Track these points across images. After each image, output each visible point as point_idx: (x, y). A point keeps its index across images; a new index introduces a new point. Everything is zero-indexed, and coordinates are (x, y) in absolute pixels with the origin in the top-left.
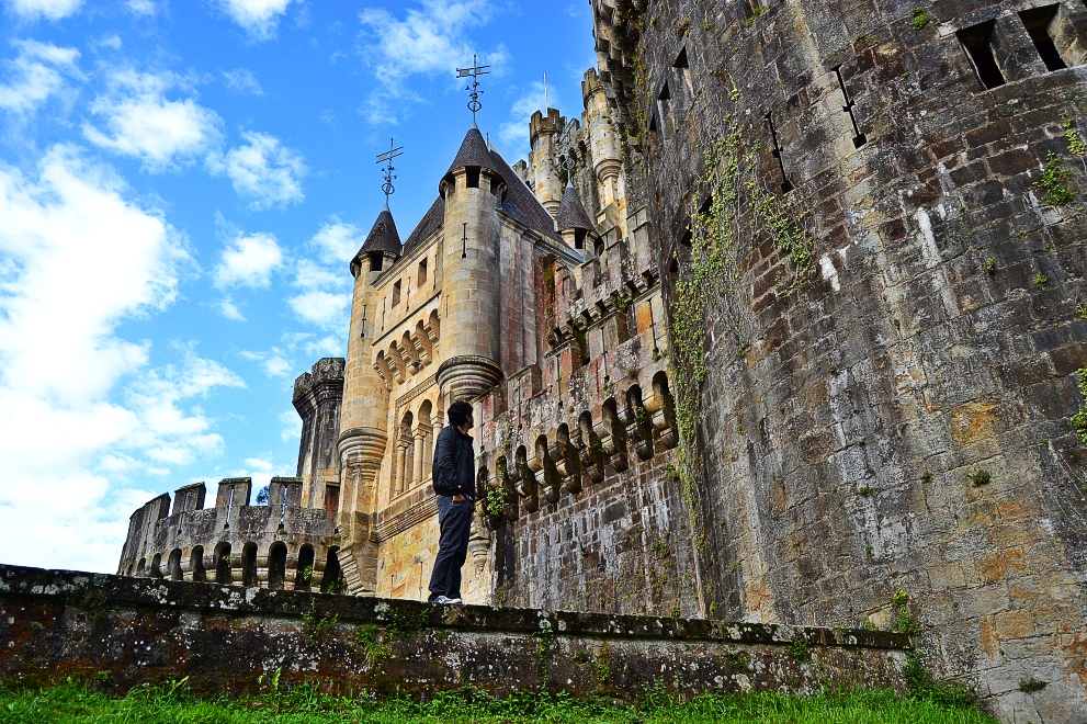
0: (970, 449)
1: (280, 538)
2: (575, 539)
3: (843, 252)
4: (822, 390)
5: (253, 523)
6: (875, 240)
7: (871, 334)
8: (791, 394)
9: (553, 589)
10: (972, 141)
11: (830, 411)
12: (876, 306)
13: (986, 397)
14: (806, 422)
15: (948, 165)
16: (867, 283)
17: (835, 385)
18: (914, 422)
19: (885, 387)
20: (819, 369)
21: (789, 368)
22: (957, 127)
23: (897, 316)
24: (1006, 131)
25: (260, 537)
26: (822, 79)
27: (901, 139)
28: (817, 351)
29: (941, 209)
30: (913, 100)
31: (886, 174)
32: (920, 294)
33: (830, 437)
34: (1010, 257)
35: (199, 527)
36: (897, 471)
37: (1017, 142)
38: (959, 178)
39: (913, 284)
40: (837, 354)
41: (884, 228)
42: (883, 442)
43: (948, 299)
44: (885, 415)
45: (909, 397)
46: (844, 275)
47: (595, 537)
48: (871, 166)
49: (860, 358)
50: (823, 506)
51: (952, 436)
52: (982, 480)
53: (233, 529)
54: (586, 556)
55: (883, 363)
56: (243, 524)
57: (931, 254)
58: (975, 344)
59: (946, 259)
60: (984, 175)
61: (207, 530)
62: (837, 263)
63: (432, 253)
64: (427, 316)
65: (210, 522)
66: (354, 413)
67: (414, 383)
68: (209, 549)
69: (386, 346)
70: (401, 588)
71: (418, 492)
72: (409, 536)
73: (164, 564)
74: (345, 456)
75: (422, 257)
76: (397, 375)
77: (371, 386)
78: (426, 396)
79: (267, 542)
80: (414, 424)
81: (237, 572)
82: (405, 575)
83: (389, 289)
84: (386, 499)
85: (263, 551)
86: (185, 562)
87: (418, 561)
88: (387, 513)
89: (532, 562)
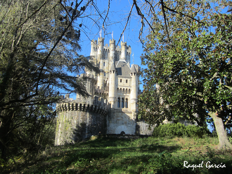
63: (129, 80)
64: (128, 88)
65: (100, 103)
66: (115, 94)
67: (121, 94)
68: (101, 107)
69: (119, 88)
70: (119, 120)
71: (124, 109)
72: (120, 114)
73: (94, 107)
74: (113, 100)
75: (127, 79)
76: (119, 92)
77: (116, 92)
78: (123, 97)
79: (105, 108)
80: (121, 100)
81: (102, 111)
82: (120, 118)
83: (119, 79)
84: (116, 108)
85: (105, 110)
86: (98, 108)
87: (122, 117)
88: (117, 109)
89: (142, 124)
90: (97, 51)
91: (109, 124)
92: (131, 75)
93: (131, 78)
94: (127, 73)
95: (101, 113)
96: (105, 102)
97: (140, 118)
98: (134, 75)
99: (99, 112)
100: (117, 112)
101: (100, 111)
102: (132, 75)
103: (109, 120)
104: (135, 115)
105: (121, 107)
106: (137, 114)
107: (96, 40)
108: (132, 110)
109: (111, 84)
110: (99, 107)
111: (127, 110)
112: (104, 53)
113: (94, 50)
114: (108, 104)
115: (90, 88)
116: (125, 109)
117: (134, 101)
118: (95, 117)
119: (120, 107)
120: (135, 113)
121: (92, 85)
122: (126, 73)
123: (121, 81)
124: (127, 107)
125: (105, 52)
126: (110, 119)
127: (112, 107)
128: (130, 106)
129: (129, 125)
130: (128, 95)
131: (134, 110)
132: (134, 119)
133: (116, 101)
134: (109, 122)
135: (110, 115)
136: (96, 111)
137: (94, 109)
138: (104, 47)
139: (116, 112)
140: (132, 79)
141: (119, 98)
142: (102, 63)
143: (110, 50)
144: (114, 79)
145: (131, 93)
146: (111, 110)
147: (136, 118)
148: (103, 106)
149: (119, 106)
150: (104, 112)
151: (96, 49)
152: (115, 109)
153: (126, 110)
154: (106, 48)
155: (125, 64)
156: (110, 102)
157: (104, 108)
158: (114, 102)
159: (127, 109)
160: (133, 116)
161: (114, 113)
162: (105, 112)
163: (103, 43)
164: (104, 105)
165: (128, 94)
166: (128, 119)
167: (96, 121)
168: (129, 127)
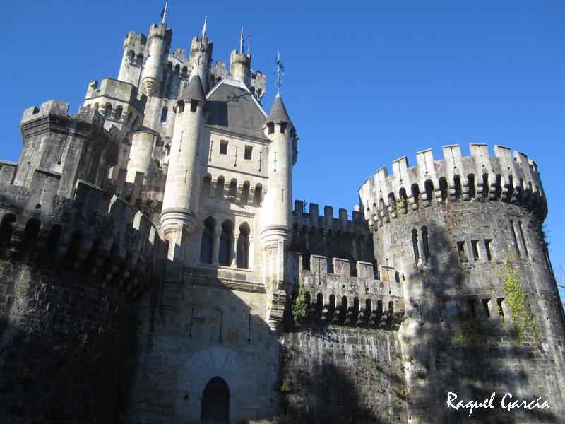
3: (547, 345)
28: (543, 367)
46: (548, 352)
47: (343, 347)
54: (338, 353)
62: (546, 347)
63: (257, 148)
64: (254, 183)
65: (109, 224)
66: (191, 200)
67: (222, 205)
68: (108, 245)
69: (215, 175)
70: (202, 320)
71: (227, 272)
72: (210, 291)
73: (67, 237)
74: (181, 223)
75: (249, 144)
76: (212, 193)
77: (198, 189)
78: (230, 218)
79: (136, 256)
80: (219, 228)
81: (116, 268)
82: (206, 313)
83: (216, 139)
84: (194, 261)
85: (134, 262)
86: (88, 246)
87: (218, 309)
88: (195, 270)
89: (307, 343)
90: (143, 68)
91: (150, 340)
92: (267, 131)
93: (269, 141)
94: (253, 123)
95: (109, 277)
96: (136, 225)
97: (303, 312)
98: (282, 131)
99: (95, 271)
100: (197, 283)
101: (100, 263)
102: (272, 131)
103: (152, 320)
104: (278, 299)
105: (216, 263)
106: (287, 297)
107: (143, 36)
108: (268, 279)
109: (179, 156)
110: (97, 243)
111: (244, 277)
112: (168, 78)
113: (132, 60)
114: (151, 239)
115: (76, 167)
116: (233, 272)
117: (276, 237)
118: (66, 294)
119: (210, 261)
120: (278, 292)
121: (89, 156)
122: (248, 125)
123: (223, 149)
124: (243, 263)
125: (172, 76)
126: (157, 316)
127: (171, 257)
128: (256, 261)
129: (250, 349)
130: (249, 209)
131: (275, 277)
132: (272, 317)
133: (196, 230)
134: (152, 329)
135: (159, 295)
136: (77, 265)
137: (63, 250)
138: (170, 58)
139: (192, 283)
140: (271, 145)
141: (210, 223)
142: (158, 110)
143: (189, 69)
144: (195, 137)
145: (263, 203)
146: (168, 268)
147: (281, 314)
148: (122, 238)
149: (207, 256)
150: (127, 274)
151: (138, 60)
152: (186, 269)
153: (238, 276)
154: (175, 62)
155: (243, 93)
156: (166, 232)
157: (129, 255)
158: (185, 234)
159: (241, 272)
160: (270, 305)
161: (181, 283)
162: (133, 274)
163: (169, 44)
164: (127, 238)
165: (253, 205)
166: (246, 319)
167: (68, 320)
168: (250, 357)
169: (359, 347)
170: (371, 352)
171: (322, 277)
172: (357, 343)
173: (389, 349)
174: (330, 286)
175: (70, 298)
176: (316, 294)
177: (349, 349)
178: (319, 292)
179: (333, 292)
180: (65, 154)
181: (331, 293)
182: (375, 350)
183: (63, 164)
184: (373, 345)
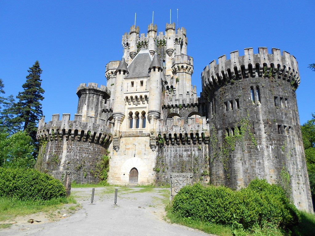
0: (271, 174)
1: (101, 132)
2: (177, 152)
3: (261, 146)
4: (255, 161)
5: (96, 127)
6: (265, 147)
7: (263, 157)
8: (251, 160)
9: (172, 159)
10: (277, 140)
11: (256, 164)
12: (264, 155)
13: (273, 169)
14: (252, 164)
15: (274, 142)
16: (263, 151)
17: (257, 161)
18: (266, 169)
19: (263, 164)
20: (255, 158)
21: (251, 157)
22: (276, 138)
23: (266, 157)
24: (280, 141)
25: (97, 131)
26: (262, 122)
27: (270, 136)
28: (256, 156)
29: (272, 147)
30: (272, 132)
31: (267, 139)
32: (269, 155)
33: (255, 167)
34: (278, 155)
35: (83, 126)
36: (263, 174)
37: (281, 142)
38: (275, 144)
39: (268, 154)
40: (258, 158)
41: (266, 146)
42: (262, 170)
43: (272, 157)
44: (263, 167)
45: (266, 166)
46: (261, 149)
47: (182, 153)
48: (266, 137)
49: (261, 160)
50: (253, 174)
51: (269, 172)
52: (271, 177)
53: (92, 128)
54: (180, 156)
55: (263, 161)
56: (94, 127)
57: (271, 152)
58: (273, 163)
59: (272, 153)
60: (277, 145)
61: (85, 127)
62: (260, 147)
64: (144, 95)
67: (134, 106)
69: (129, 96)
70: (129, 149)
71: (137, 131)
72: (131, 138)
74: (117, 117)
76: (130, 103)
78: (137, 110)
80: (134, 116)
82: (130, 146)
83: (129, 82)
87: (134, 144)
89: (167, 153)
93: (149, 76)
105: (133, 128)
111: (142, 132)
116: (139, 130)
117: (151, 115)
120: (152, 136)
123: (133, 85)
129: (145, 157)
132: (151, 145)
133: (125, 118)
139: (125, 137)
140: (150, 78)
141: (131, 114)
144: (121, 84)
153: (140, 132)
161: (119, 138)
166: (144, 147)
167: (78, 155)
168: (145, 160)
169: (189, 153)
170: (195, 154)
171: (171, 127)
172: (188, 151)
173: (204, 152)
174: (174, 130)
175: (78, 149)
176: (168, 134)
177: (185, 154)
178: (169, 133)
179: (175, 132)
180: (87, 101)
181: (175, 133)
182: (197, 153)
183: (86, 104)
184: (196, 151)
